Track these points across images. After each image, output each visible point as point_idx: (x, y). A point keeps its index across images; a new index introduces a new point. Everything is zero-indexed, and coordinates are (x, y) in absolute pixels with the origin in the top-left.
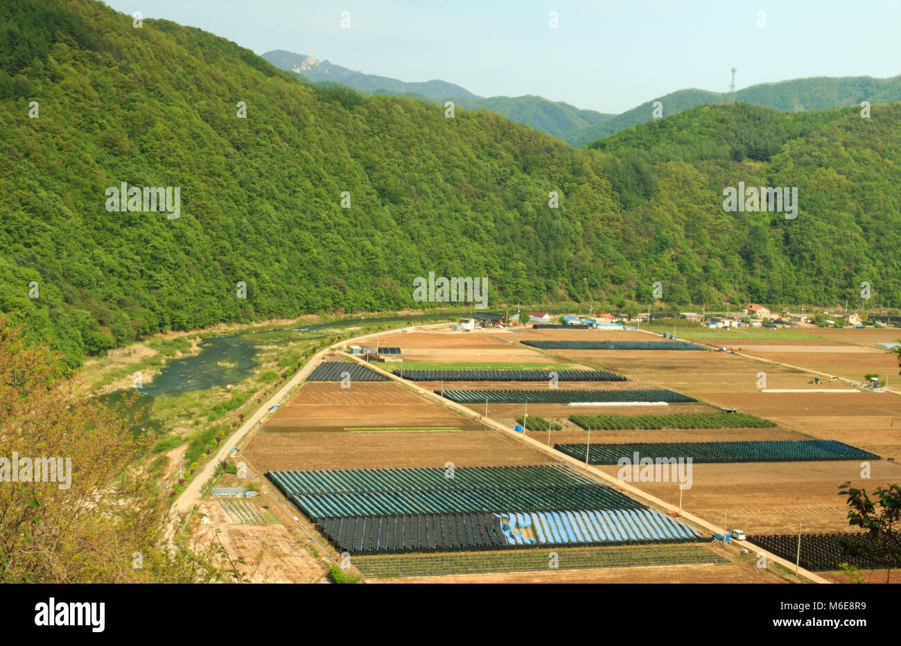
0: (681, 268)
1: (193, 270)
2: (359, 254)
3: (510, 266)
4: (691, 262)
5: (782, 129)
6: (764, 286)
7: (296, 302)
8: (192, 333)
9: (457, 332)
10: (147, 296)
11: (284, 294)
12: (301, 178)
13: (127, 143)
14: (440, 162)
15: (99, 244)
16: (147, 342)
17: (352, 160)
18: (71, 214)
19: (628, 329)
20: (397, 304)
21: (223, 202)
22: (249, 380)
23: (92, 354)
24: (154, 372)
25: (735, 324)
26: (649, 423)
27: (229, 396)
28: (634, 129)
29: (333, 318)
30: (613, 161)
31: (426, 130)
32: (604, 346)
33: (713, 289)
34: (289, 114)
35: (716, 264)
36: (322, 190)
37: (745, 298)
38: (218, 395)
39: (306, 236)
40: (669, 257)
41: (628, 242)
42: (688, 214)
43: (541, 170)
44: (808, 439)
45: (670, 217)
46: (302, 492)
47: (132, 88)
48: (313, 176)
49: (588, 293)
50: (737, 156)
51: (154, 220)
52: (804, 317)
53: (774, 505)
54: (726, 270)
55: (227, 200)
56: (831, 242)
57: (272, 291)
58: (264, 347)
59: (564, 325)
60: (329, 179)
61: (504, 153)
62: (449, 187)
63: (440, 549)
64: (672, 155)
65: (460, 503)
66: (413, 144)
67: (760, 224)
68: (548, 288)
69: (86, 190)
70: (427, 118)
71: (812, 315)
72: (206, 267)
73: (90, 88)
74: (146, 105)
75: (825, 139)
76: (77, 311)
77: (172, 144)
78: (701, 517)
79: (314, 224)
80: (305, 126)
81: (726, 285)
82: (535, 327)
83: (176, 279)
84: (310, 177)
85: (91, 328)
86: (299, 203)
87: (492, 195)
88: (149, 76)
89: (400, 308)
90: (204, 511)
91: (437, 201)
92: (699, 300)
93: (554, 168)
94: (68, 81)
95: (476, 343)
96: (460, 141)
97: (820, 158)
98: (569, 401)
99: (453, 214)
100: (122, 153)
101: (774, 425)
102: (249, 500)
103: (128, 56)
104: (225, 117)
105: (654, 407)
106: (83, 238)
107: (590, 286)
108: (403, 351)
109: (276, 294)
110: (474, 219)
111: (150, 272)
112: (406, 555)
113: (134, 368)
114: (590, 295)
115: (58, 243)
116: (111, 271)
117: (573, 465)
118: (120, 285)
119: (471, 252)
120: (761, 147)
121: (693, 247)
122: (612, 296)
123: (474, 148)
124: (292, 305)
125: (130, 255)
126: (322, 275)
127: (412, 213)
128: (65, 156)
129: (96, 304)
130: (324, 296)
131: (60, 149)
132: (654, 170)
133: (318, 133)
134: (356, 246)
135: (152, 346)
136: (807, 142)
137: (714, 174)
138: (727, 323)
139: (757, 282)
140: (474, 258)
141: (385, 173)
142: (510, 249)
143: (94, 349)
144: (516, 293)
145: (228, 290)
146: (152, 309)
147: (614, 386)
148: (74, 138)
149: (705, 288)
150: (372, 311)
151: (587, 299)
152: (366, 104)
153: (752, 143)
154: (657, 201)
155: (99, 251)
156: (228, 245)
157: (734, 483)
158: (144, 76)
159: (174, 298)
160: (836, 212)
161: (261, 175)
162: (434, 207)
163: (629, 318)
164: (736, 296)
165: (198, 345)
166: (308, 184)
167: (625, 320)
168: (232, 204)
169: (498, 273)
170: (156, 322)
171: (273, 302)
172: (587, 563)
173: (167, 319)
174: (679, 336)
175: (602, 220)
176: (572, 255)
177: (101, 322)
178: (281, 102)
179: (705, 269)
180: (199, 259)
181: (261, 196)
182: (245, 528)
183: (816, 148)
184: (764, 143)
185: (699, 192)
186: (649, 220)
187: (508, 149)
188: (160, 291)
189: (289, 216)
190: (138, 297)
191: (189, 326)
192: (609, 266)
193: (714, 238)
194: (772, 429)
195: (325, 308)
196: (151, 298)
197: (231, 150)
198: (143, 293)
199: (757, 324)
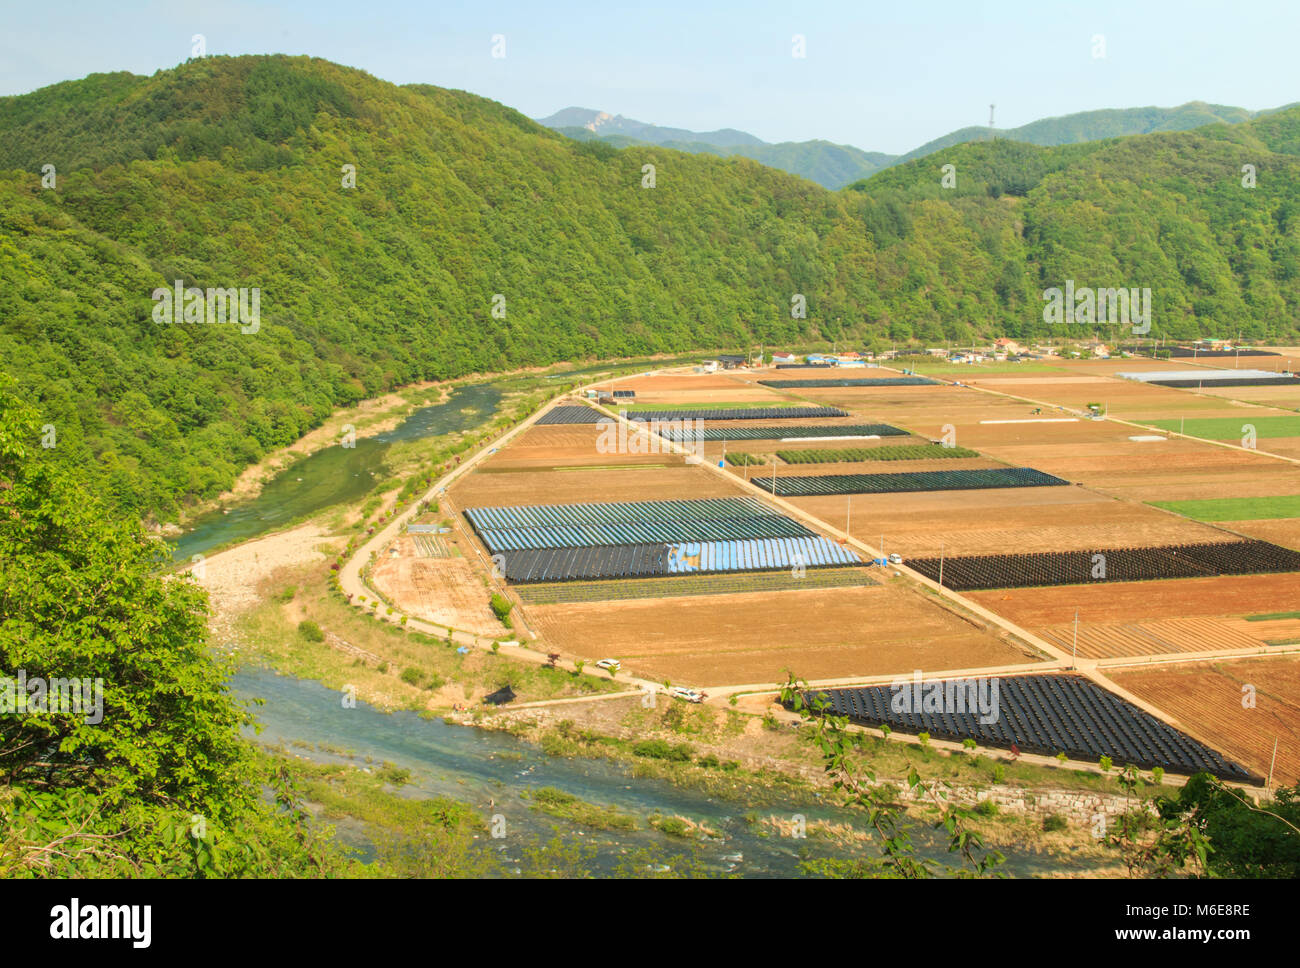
0: (936, 306)
1: (446, 323)
2: (611, 302)
3: (763, 309)
4: (946, 299)
5: (1041, 163)
6: (1018, 320)
7: (548, 350)
8: (445, 383)
9: (699, 375)
10: (401, 350)
11: (536, 342)
12: (554, 230)
13: (384, 204)
14: (693, 210)
15: (355, 302)
16: (400, 393)
17: (606, 211)
18: (327, 274)
19: (870, 366)
20: (650, 349)
21: (477, 257)
22: (485, 426)
23: (344, 405)
24: (398, 421)
25: (979, 358)
26: (852, 457)
27: (461, 440)
28: (893, 169)
29: (586, 364)
30: (867, 202)
31: (680, 178)
32: (838, 383)
33: (968, 325)
34: (544, 168)
35: (971, 301)
36: (576, 242)
37: (999, 333)
38: (453, 439)
39: (559, 286)
40: (923, 294)
41: (881, 281)
42: (943, 252)
43: (795, 214)
44: (1003, 467)
45: (924, 255)
46: (490, 528)
47: (390, 152)
48: (568, 228)
49: (842, 333)
50: (994, 193)
51: (409, 277)
52: (1051, 350)
53: (944, 530)
54: (981, 306)
55: (481, 255)
56: (1085, 274)
57: (525, 341)
58: (511, 395)
59: (808, 364)
60: (583, 230)
61: (758, 198)
62: (702, 233)
63: (603, 578)
64: (927, 193)
65: (636, 535)
66: (667, 193)
67: (1015, 259)
68: (801, 329)
69: (342, 250)
70: (680, 167)
71: (1060, 348)
72: (460, 319)
73: (350, 153)
74: (403, 168)
75: (1083, 172)
76: (330, 365)
77: (427, 204)
78: (869, 543)
79: (566, 275)
80: (559, 179)
81: (980, 321)
82: (778, 367)
83: (430, 332)
84: (563, 229)
85: (343, 380)
86: (552, 255)
87: (746, 240)
88: (406, 139)
89: (653, 354)
90: (397, 547)
91: (690, 248)
92: (953, 336)
93: (807, 211)
94: (329, 148)
95: (713, 384)
96: (714, 189)
97: (1077, 191)
98: (781, 438)
99: (706, 260)
100: (380, 214)
101: (977, 455)
102: (442, 535)
103: (388, 121)
104: (481, 174)
105: (865, 441)
106: (338, 297)
107: (843, 325)
108: (637, 394)
109: (529, 343)
110: (727, 264)
111: (405, 327)
112: (569, 584)
113: (381, 418)
114: (843, 334)
115: (316, 303)
116: (366, 327)
117: (761, 497)
118: (374, 340)
119: (723, 297)
120: (1018, 182)
121: (947, 284)
122: (865, 334)
123: (728, 194)
124: (545, 354)
125: (385, 310)
126: (574, 324)
127: (665, 260)
128: (323, 220)
129: (350, 359)
130: (576, 344)
131: (319, 213)
132: (908, 208)
133: (573, 186)
134: (609, 294)
135: (404, 396)
136: (1065, 175)
137: (969, 211)
138: (971, 358)
139: (1012, 317)
140: (726, 302)
141: (639, 222)
142: (763, 292)
143: (345, 400)
144: (769, 335)
145: (481, 341)
146: (405, 361)
147: (834, 422)
148: (333, 203)
149: (959, 324)
150: (625, 357)
151: (840, 338)
152: (620, 155)
153: (1009, 179)
154: (912, 239)
155: (354, 309)
156: (482, 299)
157: (914, 510)
158: (402, 139)
159: (426, 351)
160: (1092, 245)
161: (515, 229)
162: (687, 254)
163: (875, 355)
164: (990, 331)
165: (449, 395)
166: (562, 236)
167: (870, 358)
168: (486, 258)
169: (751, 316)
170: (408, 373)
171: (526, 351)
172: (742, 588)
173: (420, 371)
174: (917, 372)
175: (856, 260)
176: (825, 296)
177: (354, 376)
178: (536, 158)
179: (960, 306)
180: (452, 313)
181: (515, 249)
182: (429, 562)
183: (1073, 181)
184: (1021, 178)
185: (954, 229)
186: (903, 258)
187: (762, 195)
188: (413, 344)
189: (542, 268)
190: (390, 351)
191: (443, 377)
192: (863, 305)
193: (969, 274)
194: (974, 459)
195: (578, 355)
196: (404, 351)
197: (486, 206)
198: (397, 347)
199: (1001, 358)
